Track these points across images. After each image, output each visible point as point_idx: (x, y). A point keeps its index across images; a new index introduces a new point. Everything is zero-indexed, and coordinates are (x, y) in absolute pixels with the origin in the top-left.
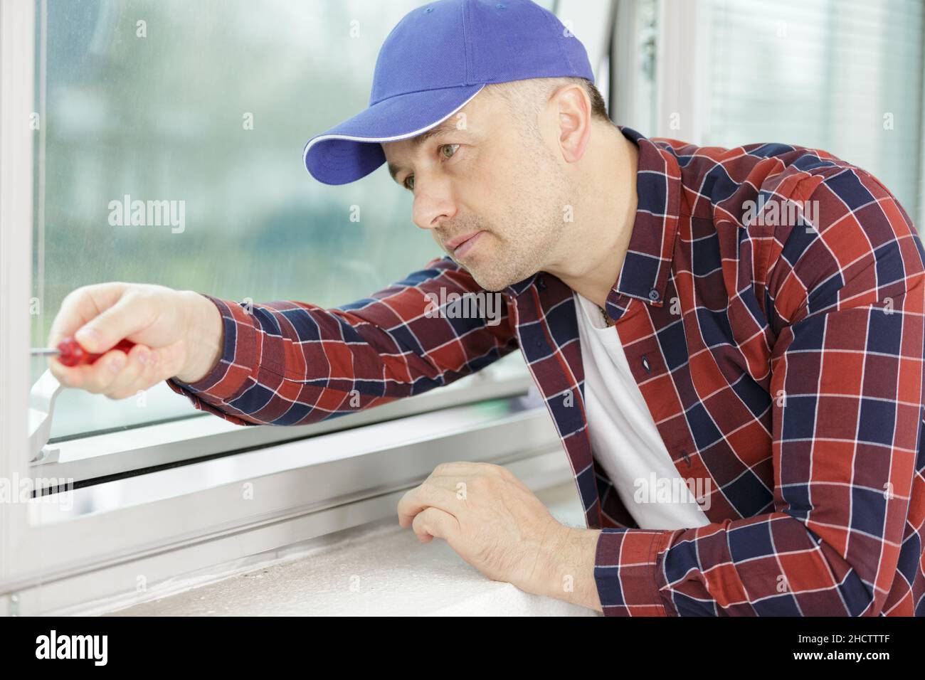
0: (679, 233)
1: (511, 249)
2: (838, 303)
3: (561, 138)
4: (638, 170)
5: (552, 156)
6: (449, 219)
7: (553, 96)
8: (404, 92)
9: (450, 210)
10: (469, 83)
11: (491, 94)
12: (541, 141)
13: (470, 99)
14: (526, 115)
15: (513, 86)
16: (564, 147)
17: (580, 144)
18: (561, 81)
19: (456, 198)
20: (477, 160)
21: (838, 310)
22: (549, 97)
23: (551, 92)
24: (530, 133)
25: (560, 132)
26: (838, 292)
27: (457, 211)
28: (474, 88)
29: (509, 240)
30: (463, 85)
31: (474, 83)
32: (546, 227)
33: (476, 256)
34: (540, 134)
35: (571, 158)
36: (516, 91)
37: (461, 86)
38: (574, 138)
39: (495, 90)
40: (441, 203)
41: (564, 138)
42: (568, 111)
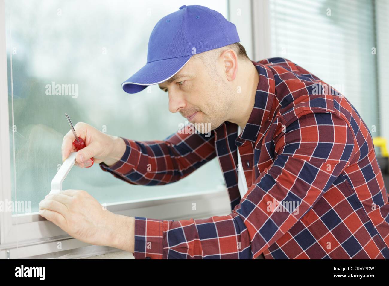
0: (269, 118)
1: (209, 118)
2: (294, 154)
3: (226, 72)
4: (257, 89)
5: (223, 80)
6: (184, 108)
7: (221, 55)
8: (160, 59)
9: (183, 105)
10: (186, 55)
11: (195, 59)
12: (217, 75)
13: (187, 62)
14: (210, 65)
15: (204, 53)
16: (227, 75)
17: (234, 74)
18: (224, 48)
19: (186, 101)
20: (193, 85)
21: (293, 157)
22: (220, 55)
23: (220, 54)
24: (213, 72)
25: (225, 69)
26: (296, 150)
27: (186, 105)
29: (208, 115)
30: (183, 56)
31: (188, 55)
32: (222, 109)
33: (196, 121)
34: (217, 72)
35: (230, 79)
36: (205, 55)
37: (183, 57)
38: (231, 71)
39: (197, 56)
40: (179, 103)
41: (227, 72)
42: (228, 60)
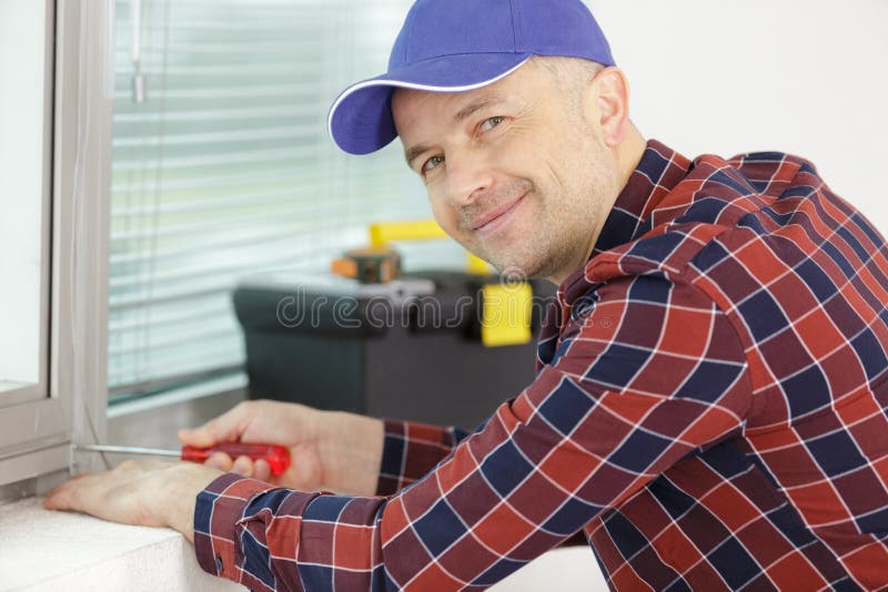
3: (600, 120)
6: (487, 189)
7: (596, 78)
9: (486, 182)
10: (517, 51)
14: (571, 92)
15: (559, 61)
16: (603, 130)
17: (619, 129)
22: (592, 77)
23: (594, 72)
25: (600, 114)
27: (494, 184)
28: (522, 56)
31: (521, 52)
35: (611, 141)
36: (561, 66)
37: (509, 53)
38: (614, 122)
39: (543, 63)
40: (479, 175)
41: (604, 121)
